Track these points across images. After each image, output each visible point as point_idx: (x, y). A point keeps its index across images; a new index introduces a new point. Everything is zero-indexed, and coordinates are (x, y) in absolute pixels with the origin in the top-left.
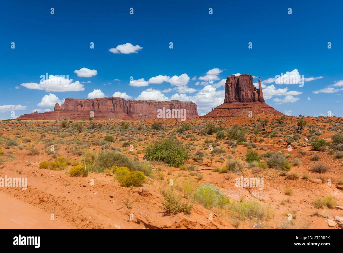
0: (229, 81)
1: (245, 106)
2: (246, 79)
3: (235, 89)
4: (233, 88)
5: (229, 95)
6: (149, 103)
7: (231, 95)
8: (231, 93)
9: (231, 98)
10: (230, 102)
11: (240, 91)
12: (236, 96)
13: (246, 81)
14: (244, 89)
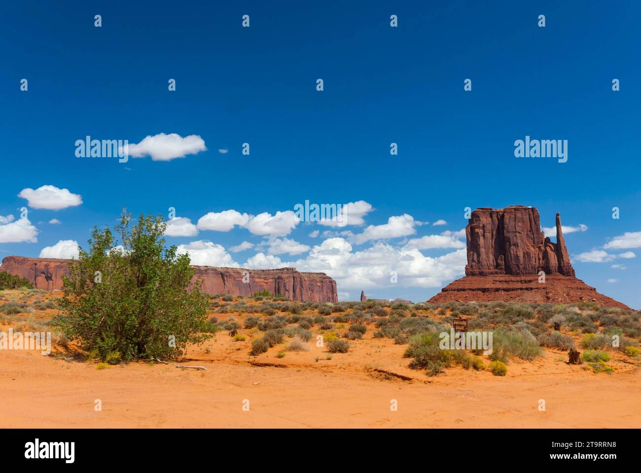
0: (476, 221)
1: (525, 286)
2: (522, 219)
3: (493, 240)
4: (487, 238)
5: (479, 256)
6: (222, 275)
7: (483, 256)
8: (483, 250)
9: (484, 263)
10: (482, 274)
11: (507, 247)
12: (496, 259)
13: (523, 222)
14: (519, 241)
